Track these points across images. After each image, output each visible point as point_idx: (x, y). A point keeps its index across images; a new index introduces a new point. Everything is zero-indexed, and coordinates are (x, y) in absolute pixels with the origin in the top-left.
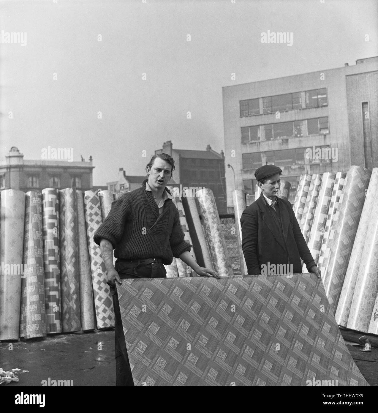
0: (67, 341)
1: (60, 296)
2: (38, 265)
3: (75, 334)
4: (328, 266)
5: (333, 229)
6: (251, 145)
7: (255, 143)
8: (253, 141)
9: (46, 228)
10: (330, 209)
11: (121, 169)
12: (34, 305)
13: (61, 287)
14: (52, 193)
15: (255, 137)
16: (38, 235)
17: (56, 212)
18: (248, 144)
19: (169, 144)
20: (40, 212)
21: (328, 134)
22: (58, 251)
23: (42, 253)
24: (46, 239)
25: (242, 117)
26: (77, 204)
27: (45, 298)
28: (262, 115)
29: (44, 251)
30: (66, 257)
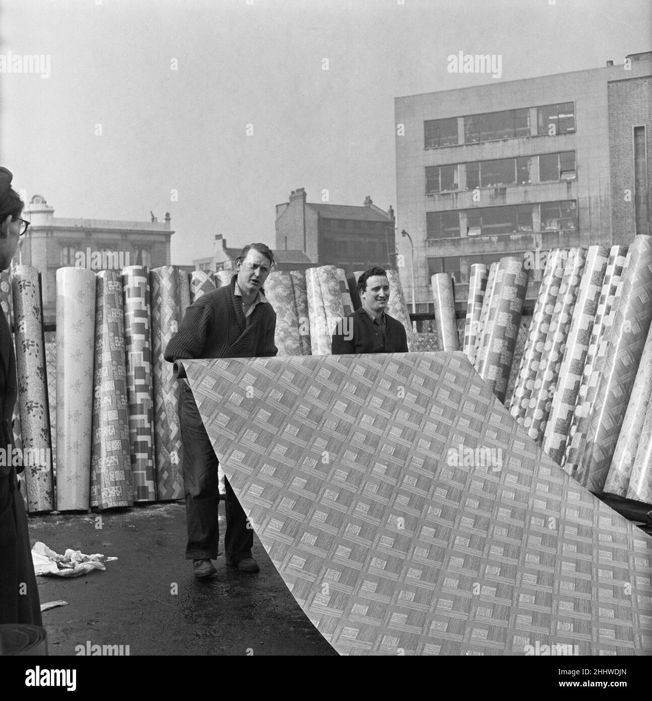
0: (168, 514)
1: (153, 443)
2: (118, 392)
3: (178, 503)
4: (596, 400)
5: (604, 340)
6: (442, 198)
7: (450, 194)
8: (445, 191)
9: (130, 331)
10: (600, 306)
11: (219, 237)
12: (113, 457)
13: (155, 429)
14: (139, 273)
15: (449, 183)
16: (118, 344)
17: (146, 305)
18: (436, 196)
19: (301, 193)
20: (119, 305)
21: (574, 180)
22: (150, 370)
23: (125, 372)
24: (131, 351)
25: (427, 150)
26: (180, 293)
27: (131, 445)
28: (462, 146)
29: (127, 370)
30: (163, 381)
